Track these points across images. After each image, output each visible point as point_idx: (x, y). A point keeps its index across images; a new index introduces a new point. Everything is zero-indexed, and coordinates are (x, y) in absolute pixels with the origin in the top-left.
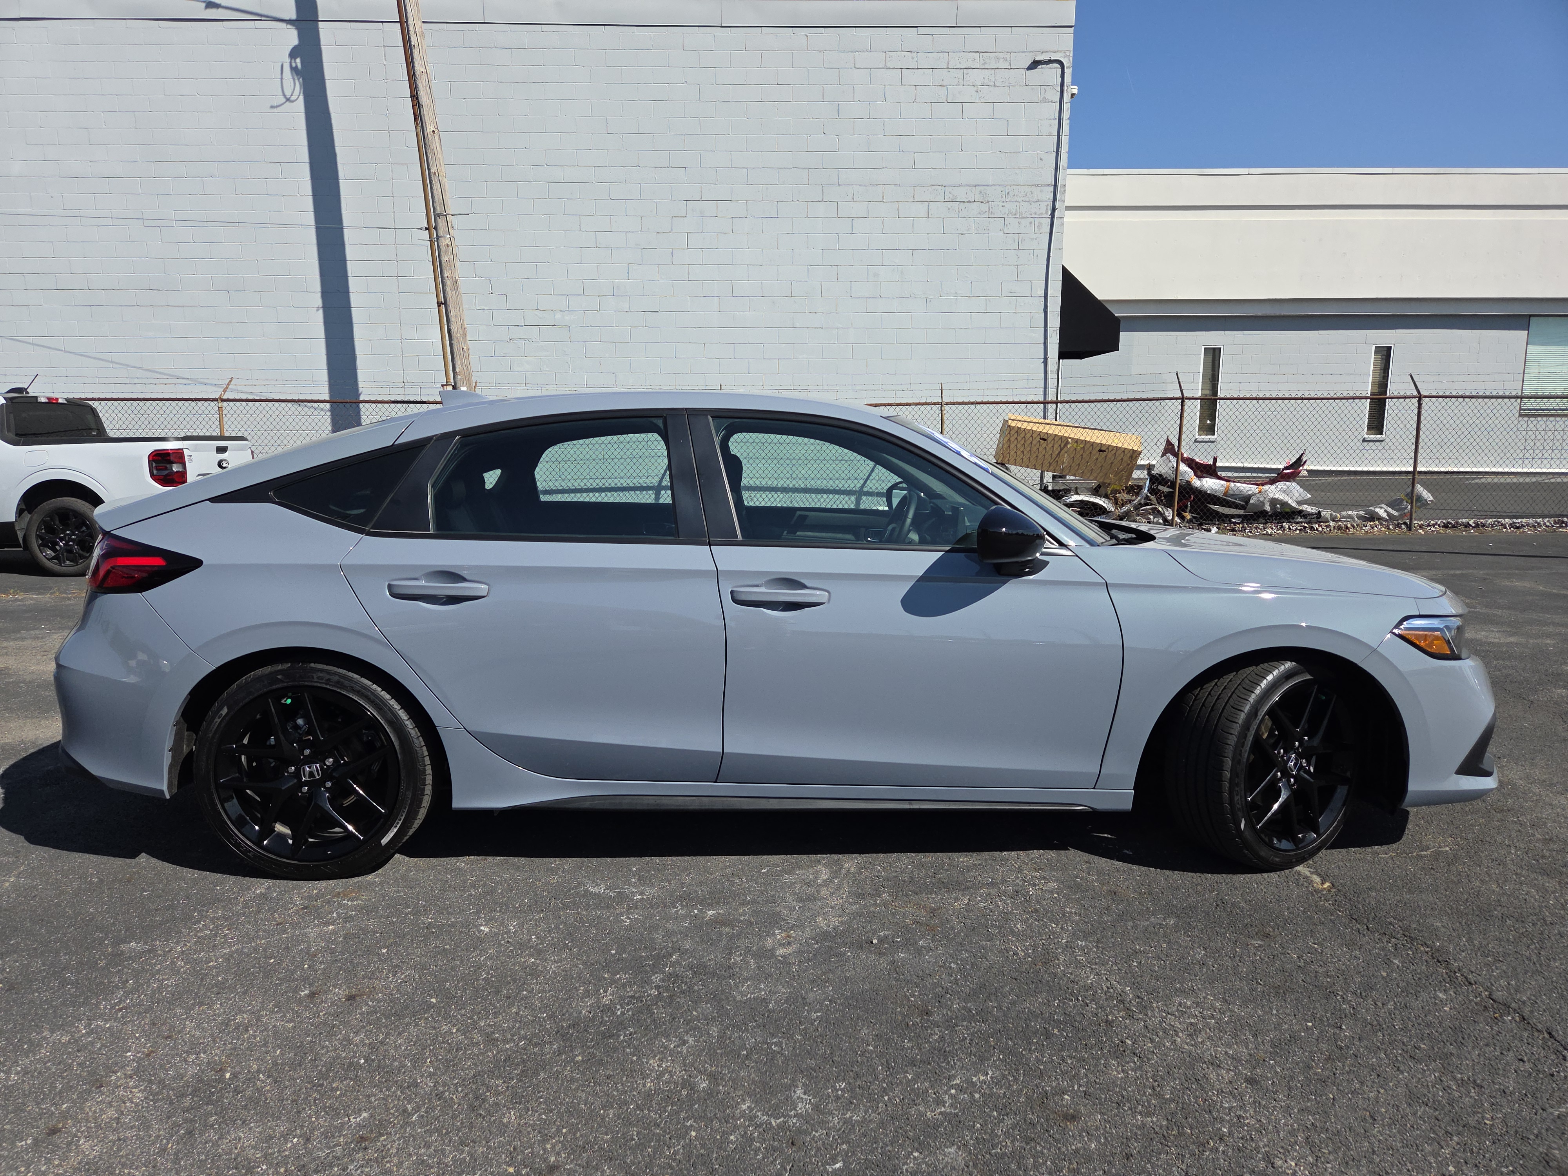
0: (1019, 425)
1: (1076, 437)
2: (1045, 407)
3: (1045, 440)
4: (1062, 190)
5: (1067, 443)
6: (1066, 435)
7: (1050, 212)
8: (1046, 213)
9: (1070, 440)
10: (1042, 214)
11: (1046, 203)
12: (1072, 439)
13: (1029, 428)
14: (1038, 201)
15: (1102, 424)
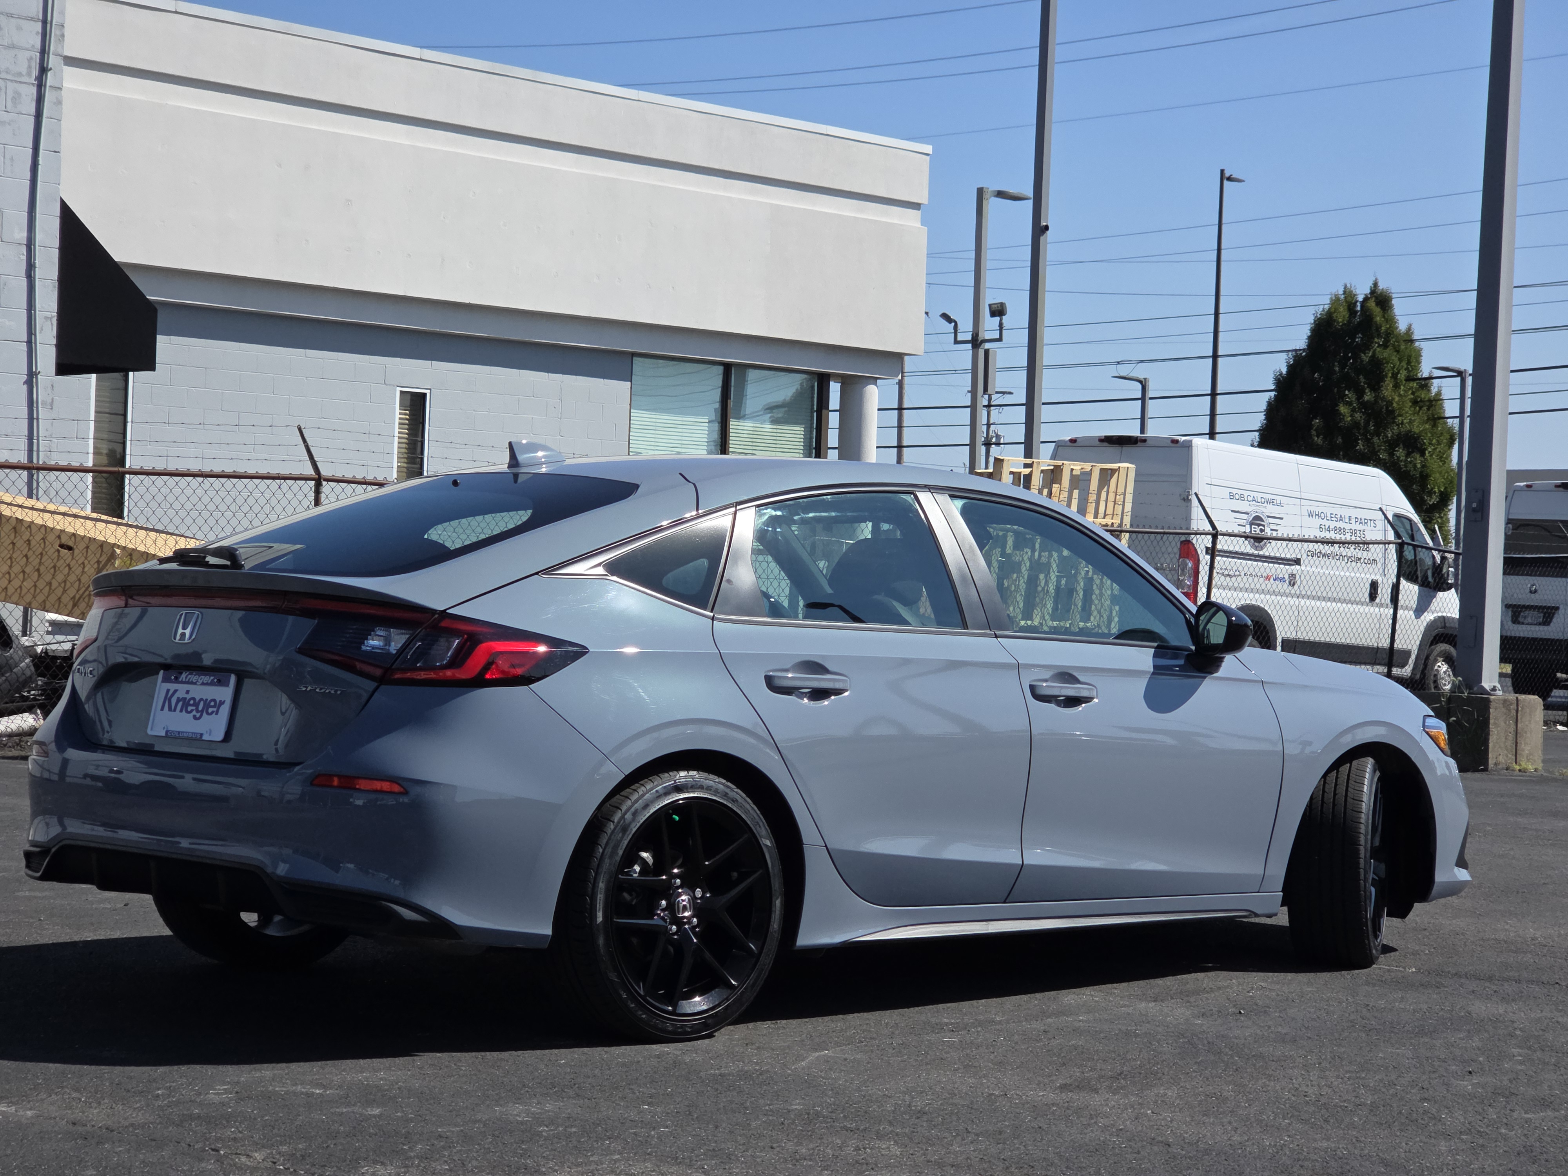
0: (19, 514)
1: (130, 546)
2: (30, 477)
3: (70, 548)
4: (58, 33)
5: (113, 556)
6: (112, 540)
7: (35, 73)
8: (29, 74)
9: (118, 551)
10: (20, 74)
11: (28, 54)
12: (124, 548)
13: (39, 521)
14: (12, 47)
15: (165, 520)
